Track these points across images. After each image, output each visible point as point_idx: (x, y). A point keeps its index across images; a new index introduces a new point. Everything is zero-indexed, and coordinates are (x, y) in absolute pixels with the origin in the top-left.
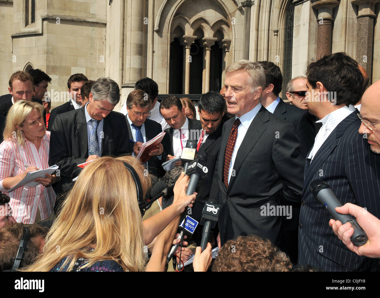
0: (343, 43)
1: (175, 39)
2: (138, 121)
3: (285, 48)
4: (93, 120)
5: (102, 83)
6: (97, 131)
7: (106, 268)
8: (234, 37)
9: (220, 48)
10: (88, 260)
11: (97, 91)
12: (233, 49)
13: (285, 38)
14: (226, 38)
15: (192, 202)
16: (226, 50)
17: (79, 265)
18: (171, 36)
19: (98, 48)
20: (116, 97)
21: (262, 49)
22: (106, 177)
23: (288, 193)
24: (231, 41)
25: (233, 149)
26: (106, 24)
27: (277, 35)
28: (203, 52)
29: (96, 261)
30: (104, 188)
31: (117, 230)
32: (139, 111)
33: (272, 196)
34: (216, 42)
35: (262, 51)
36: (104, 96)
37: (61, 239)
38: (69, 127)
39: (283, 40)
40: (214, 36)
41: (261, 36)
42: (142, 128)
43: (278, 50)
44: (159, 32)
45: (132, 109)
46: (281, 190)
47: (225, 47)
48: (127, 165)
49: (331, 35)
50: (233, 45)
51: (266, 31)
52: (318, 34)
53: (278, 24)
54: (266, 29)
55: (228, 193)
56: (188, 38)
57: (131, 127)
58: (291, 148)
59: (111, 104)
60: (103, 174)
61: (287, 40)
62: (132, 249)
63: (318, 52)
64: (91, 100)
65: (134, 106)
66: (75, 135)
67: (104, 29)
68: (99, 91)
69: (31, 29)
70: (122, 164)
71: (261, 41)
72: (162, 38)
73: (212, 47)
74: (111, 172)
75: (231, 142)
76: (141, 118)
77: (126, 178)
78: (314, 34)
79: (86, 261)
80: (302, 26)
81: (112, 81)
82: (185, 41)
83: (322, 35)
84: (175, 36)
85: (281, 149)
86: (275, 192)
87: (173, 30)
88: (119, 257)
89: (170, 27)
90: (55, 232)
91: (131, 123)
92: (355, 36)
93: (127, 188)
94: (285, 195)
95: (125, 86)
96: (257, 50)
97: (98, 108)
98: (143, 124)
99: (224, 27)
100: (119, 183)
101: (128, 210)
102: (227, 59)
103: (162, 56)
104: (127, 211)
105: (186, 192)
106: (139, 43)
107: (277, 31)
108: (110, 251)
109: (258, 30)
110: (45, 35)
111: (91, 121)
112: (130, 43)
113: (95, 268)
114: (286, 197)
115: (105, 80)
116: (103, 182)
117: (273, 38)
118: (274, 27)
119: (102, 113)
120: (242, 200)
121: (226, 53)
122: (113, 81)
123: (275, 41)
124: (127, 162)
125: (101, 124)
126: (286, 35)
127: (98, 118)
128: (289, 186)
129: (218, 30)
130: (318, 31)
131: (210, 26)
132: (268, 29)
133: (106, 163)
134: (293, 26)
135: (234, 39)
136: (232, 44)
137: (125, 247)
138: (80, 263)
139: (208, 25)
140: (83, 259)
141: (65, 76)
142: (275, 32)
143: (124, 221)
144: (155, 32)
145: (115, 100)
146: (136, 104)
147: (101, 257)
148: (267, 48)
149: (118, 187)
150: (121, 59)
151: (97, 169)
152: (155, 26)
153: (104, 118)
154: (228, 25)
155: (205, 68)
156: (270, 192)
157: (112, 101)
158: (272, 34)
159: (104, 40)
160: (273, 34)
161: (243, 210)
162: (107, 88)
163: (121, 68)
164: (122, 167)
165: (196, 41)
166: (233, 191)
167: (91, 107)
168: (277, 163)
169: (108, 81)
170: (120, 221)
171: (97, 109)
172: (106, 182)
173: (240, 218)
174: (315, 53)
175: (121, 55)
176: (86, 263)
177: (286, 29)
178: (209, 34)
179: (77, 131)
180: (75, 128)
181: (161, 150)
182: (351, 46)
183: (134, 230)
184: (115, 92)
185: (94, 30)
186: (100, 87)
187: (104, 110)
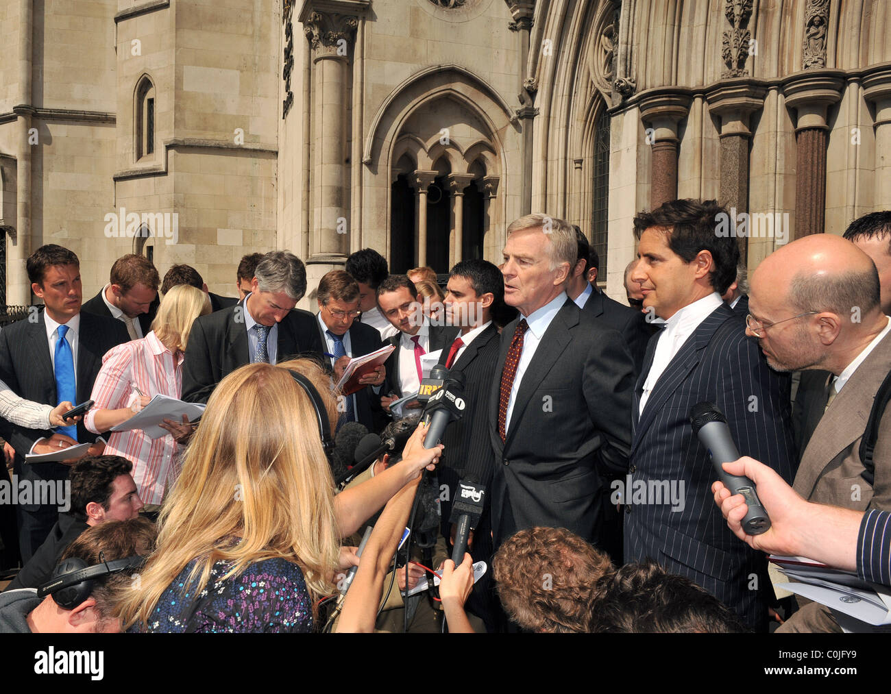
0: (697, 182)
1: (399, 176)
2: (340, 327)
3: (596, 190)
4: (259, 325)
5: (275, 261)
6: (266, 345)
7: (269, 575)
8: (504, 172)
9: (480, 191)
10: (234, 563)
11: (266, 276)
12: (503, 193)
13: (595, 173)
14: (490, 173)
15: (434, 461)
16: (491, 195)
17: (219, 573)
18: (392, 171)
19: (263, 194)
20: (299, 285)
21: (555, 192)
22: (258, 401)
23: (610, 454)
24: (499, 180)
25: (514, 374)
26: (277, 153)
27: (581, 168)
28: (449, 199)
29: (250, 563)
30: (255, 422)
31: (283, 498)
32: (341, 309)
33: (583, 458)
34: (473, 182)
35: (555, 197)
36: (279, 285)
37: (184, 523)
38: (216, 340)
39: (591, 176)
40: (469, 171)
41: (552, 171)
42: (345, 336)
43: (583, 194)
44: (372, 164)
45: (328, 304)
46: (598, 450)
47: (489, 190)
48: (296, 375)
49: (675, 168)
50: (504, 185)
51: (560, 160)
52: (654, 165)
53: (582, 148)
54: (560, 157)
55: (505, 453)
56: (423, 175)
57: (326, 336)
58: (615, 374)
59: (290, 298)
60: (252, 395)
61: (598, 176)
62: (315, 531)
63: (653, 197)
64: (255, 289)
65: (332, 299)
66: (226, 354)
67: (274, 161)
68: (270, 275)
69: (146, 164)
70: (288, 375)
71: (552, 179)
72: (377, 176)
73: (465, 190)
74: (268, 391)
75: (511, 362)
76: (345, 321)
77: (296, 401)
78: (646, 167)
79: (231, 565)
80: (624, 153)
81: (292, 258)
82: (418, 180)
83: (660, 168)
84: (399, 171)
85: (597, 376)
86: (587, 452)
87: (396, 162)
88: (291, 549)
89: (390, 156)
90: (173, 510)
91: (325, 328)
92: (717, 169)
93: (299, 419)
94: (605, 457)
95: (312, 261)
96: (545, 195)
97: (268, 305)
98: (348, 332)
99: (487, 154)
100: (283, 410)
101: (303, 459)
102: (491, 211)
103: (377, 206)
104: (302, 461)
105: (424, 443)
106: (335, 184)
107: (580, 161)
108: (272, 540)
109: (546, 159)
110: (171, 174)
111: (255, 327)
112: (320, 185)
113: (249, 578)
114: (607, 463)
115: (280, 255)
116: (253, 410)
117: (574, 174)
118: (575, 154)
119: (274, 313)
120: (530, 465)
121: (491, 200)
122: (294, 256)
123: (577, 179)
124: (297, 371)
125: (274, 333)
126: (596, 167)
127: (266, 323)
128: (611, 443)
129: (476, 161)
130: (653, 161)
131: (461, 153)
132: (563, 157)
133: (258, 374)
134: (609, 151)
135: (504, 176)
136: (502, 185)
137: (300, 530)
138: (220, 569)
139: (458, 152)
140: (223, 562)
141: (207, 246)
142: (576, 162)
143: (296, 482)
144: (364, 165)
145: (297, 292)
146: (336, 297)
147: (256, 554)
148: (563, 191)
149: (281, 416)
150: (304, 213)
151: (242, 386)
152: (365, 155)
153: (278, 323)
154: (494, 152)
155: (454, 228)
156: (579, 451)
157: (292, 293)
158: (571, 166)
159: (273, 181)
160: (574, 167)
161: (531, 484)
162: (283, 270)
163: (305, 230)
164: (288, 381)
165: (437, 179)
166: (514, 449)
167: (254, 302)
168: (591, 400)
169: (286, 257)
170: (287, 481)
171: (265, 307)
172: (259, 409)
173: (527, 496)
174: (648, 199)
175: (305, 207)
176: (232, 569)
177: (595, 157)
178: (459, 167)
179: (229, 347)
180: (227, 340)
181: (381, 378)
182: (710, 187)
183: (316, 495)
184: (298, 278)
185: (256, 164)
186: (272, 267)
187: (279, 309)
